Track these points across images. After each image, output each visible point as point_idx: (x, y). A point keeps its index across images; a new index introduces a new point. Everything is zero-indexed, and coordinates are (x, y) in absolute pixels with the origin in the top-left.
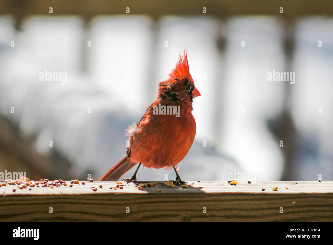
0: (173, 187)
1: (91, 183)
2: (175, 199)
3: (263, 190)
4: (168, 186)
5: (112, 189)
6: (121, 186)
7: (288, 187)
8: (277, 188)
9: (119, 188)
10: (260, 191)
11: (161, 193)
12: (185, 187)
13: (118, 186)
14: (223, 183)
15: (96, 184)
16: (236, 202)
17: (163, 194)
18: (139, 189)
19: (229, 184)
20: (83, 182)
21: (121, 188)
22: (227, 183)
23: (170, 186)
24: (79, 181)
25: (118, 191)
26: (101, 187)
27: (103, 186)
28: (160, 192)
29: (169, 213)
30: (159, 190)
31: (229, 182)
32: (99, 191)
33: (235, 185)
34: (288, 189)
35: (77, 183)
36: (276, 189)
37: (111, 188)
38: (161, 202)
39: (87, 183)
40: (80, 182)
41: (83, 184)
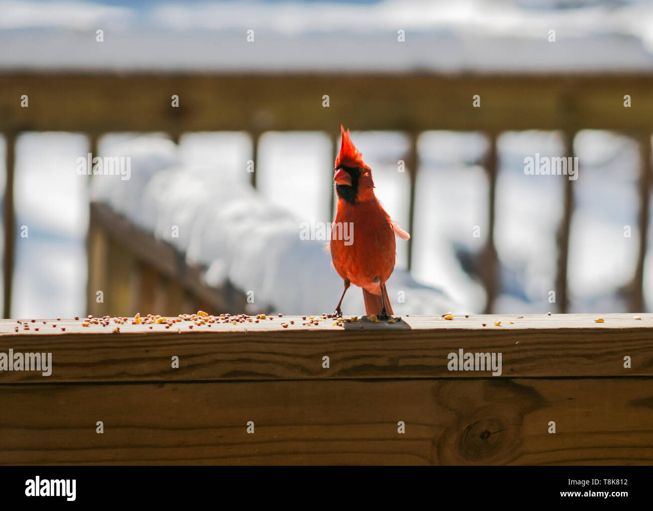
0: (378, 323)
1: (280, 319)
2: (380, 337)
3: (484, 325)
4: (371, 321)
5: (306, 325)
6: (316, 322)
7: (512, 322)
8: (500, 323)
9: (313, 324)
10: (481, 327)
11: (364, 329)
12: (392, 323)
13: (312, 322)
14: (436, 318)
15: (286, 320)
16: (452, 340)
17: (365, 331)
18: (338, 325)
19: (443, 319)
20: (270, 317)
21: (317, 324)
22: (441, 318)
23: (374, 322)
24: (266, 315)
25: (313, 327)
26: (292, 323)
27: (295, 322)
28: (362, 328)
29: (373, 353)
30: (360, 326)
31: (443, 316)
32: (291, 327)
33: (450, 320)
34: (512, 323)
35: (263, 318)
36: (498, 325)
37: (304, 324)
38: (363, 340)
39: (276, 318)
40: (268, 318)
41: (271, 319)
